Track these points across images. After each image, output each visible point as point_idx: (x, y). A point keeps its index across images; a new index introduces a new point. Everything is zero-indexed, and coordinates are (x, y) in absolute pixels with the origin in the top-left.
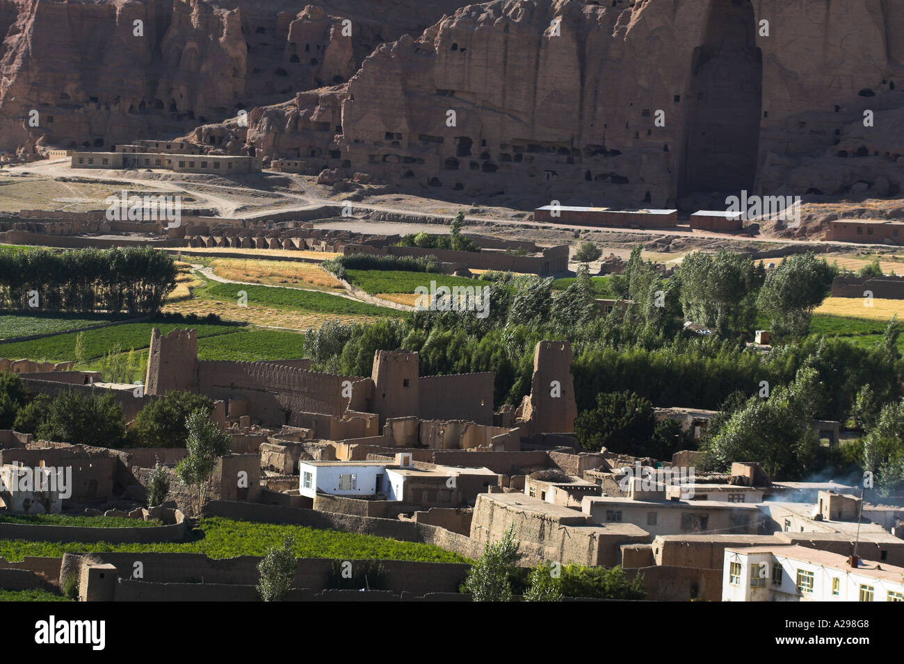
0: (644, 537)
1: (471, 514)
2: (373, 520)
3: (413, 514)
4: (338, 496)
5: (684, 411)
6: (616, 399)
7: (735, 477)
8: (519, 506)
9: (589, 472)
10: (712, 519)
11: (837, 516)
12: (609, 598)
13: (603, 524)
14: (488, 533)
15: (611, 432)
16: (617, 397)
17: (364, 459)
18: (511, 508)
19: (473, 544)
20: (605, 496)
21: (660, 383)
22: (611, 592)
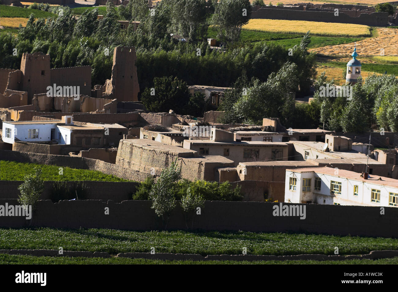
0: (231, 164)
1: (116, 152)
2: (55, 156)
3: (79, 152)
4: (28, 142)
5: (203, 87)
6: (165, 81)
7: (266, 127)
8: (150, 146)
9: (176, 125)
10: (262, 152)
11: (338, 149)
12: (223, 200)
13: (204, 156)
14: (129, 163)
15: (164, 100)
16: (166, 80)
17: (31, 119)
18: (146, 148)
19: (124, 170)
20: (191, 139)
21: (175, 70)
22: (224, 196)
